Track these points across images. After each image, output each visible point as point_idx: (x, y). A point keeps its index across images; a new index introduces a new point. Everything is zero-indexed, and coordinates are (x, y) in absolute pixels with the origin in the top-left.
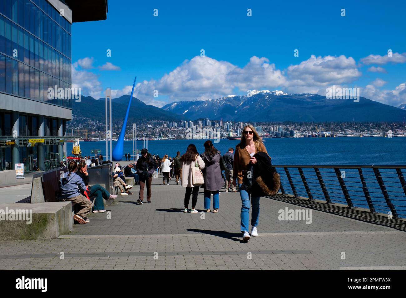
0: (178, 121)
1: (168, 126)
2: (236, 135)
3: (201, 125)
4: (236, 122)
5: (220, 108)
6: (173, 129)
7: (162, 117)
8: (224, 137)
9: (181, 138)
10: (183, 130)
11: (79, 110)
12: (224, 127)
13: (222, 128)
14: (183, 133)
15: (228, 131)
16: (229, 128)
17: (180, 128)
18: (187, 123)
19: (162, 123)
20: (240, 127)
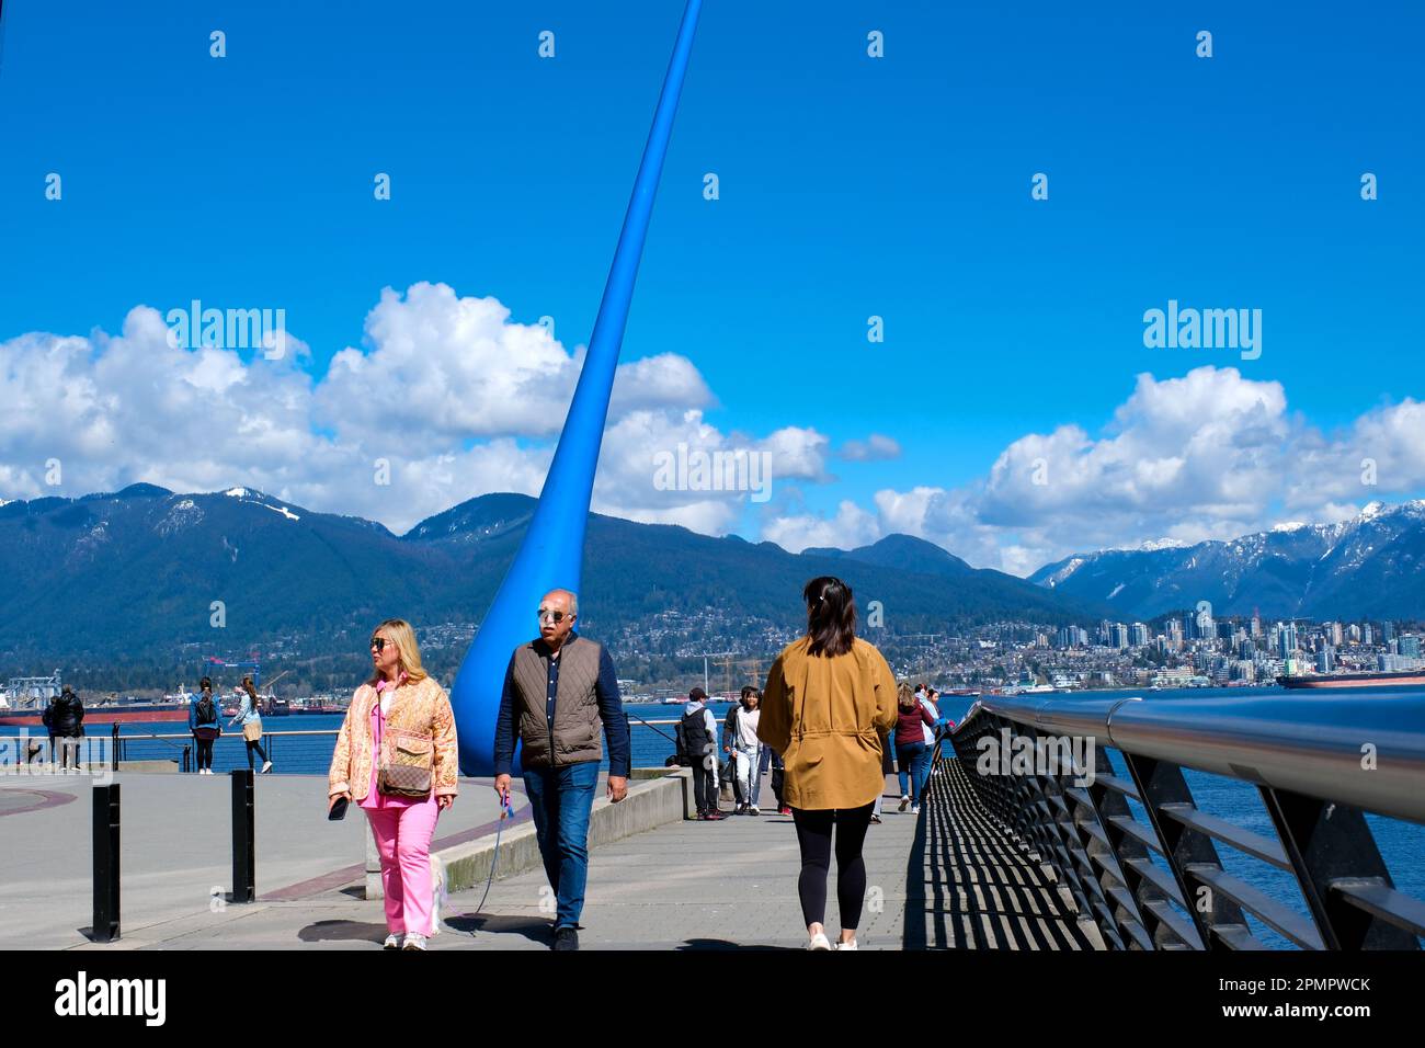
0: (1091, 625)
1: (1054, 641)
2: (1317, 669)
3: (1179, 634)
4: (1310, 623)
5: (1245, 571)
6: (1070, 652)
7: (1029, 611)
8: (1268, 681)
9: (1104, 684)
10: (1109, 657)
11: (732, 592)
12: (1266, 642)
13: (1259, 647)
14: (1109, 669)
15: (1283, 655)
16: (1287, 643)
17: (1100, 650)
18: (1123, 631)
19: (1031, 631)
20: (1331, 641)
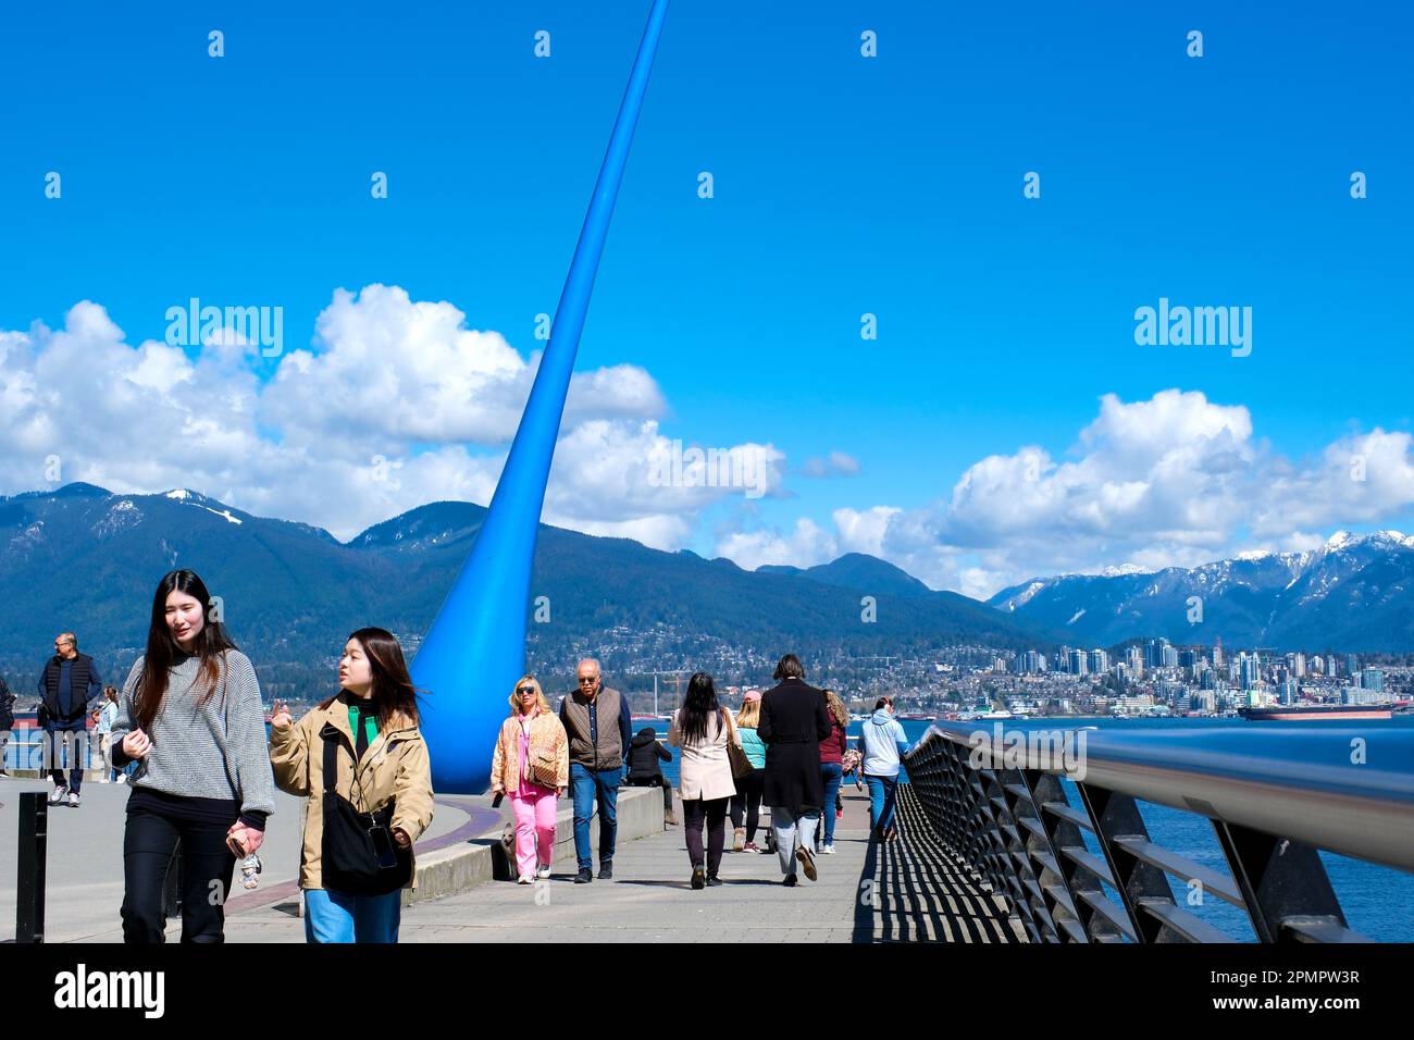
0: (1051, 650)
1: (1011, 666)
2: (1279, 701)
3: (1140, 662)
4: (1273, 654)
5: (1208, 599)
6: (1029, 678)
7: (988, 635)
8: (1230, 712)
9: (1062, 711)
10: (1068, 684)
11: (685, 609)
12: (1228, 672)
13: (1221, 677)
14: (1068, 696)
15: (1245, 686)
16: (1249, 673)
17: (1059, 676)
18: (1083, 657)
19: (989, 655)
20: (1293, 673)
